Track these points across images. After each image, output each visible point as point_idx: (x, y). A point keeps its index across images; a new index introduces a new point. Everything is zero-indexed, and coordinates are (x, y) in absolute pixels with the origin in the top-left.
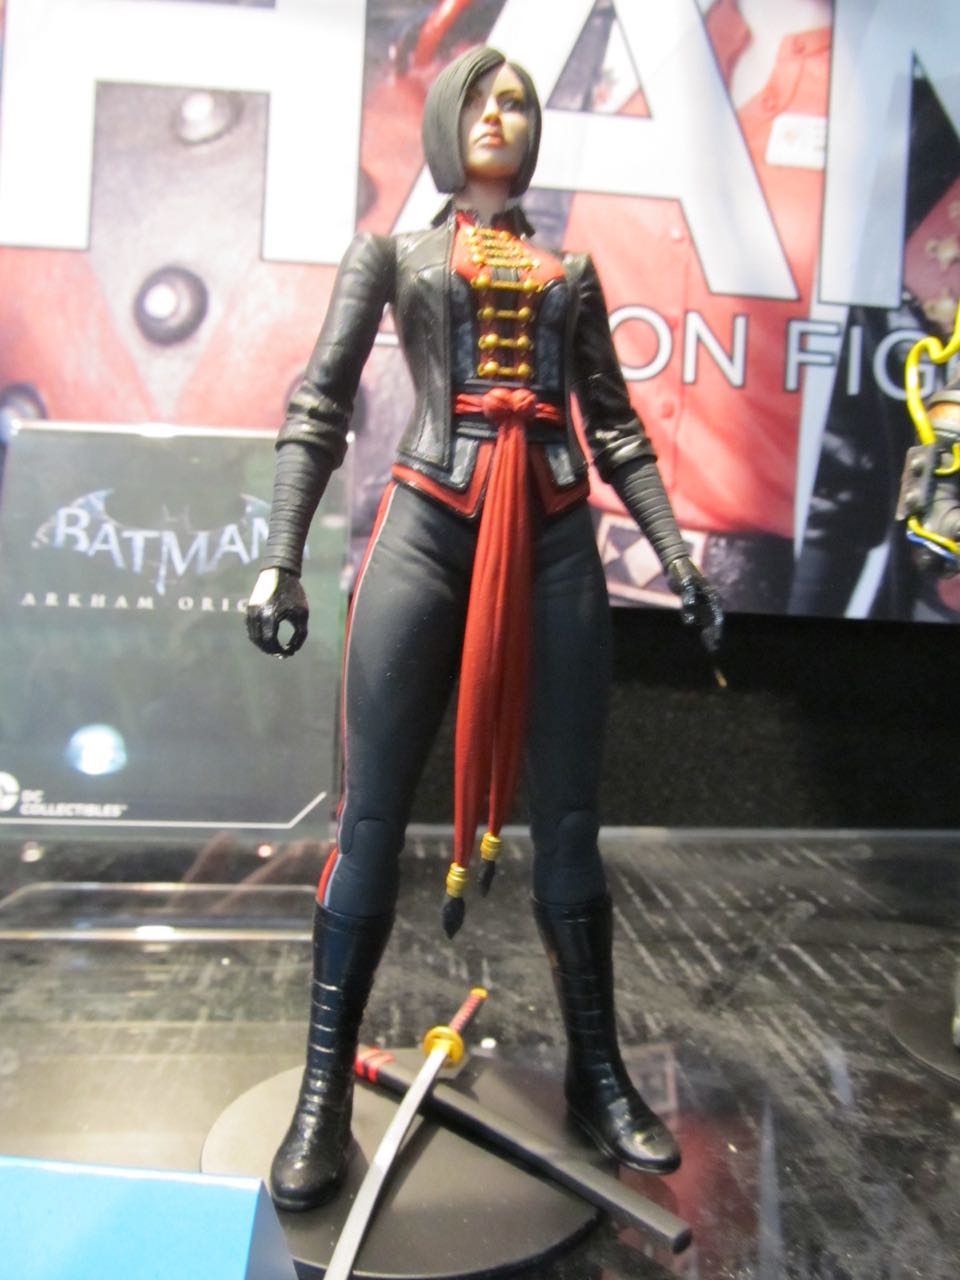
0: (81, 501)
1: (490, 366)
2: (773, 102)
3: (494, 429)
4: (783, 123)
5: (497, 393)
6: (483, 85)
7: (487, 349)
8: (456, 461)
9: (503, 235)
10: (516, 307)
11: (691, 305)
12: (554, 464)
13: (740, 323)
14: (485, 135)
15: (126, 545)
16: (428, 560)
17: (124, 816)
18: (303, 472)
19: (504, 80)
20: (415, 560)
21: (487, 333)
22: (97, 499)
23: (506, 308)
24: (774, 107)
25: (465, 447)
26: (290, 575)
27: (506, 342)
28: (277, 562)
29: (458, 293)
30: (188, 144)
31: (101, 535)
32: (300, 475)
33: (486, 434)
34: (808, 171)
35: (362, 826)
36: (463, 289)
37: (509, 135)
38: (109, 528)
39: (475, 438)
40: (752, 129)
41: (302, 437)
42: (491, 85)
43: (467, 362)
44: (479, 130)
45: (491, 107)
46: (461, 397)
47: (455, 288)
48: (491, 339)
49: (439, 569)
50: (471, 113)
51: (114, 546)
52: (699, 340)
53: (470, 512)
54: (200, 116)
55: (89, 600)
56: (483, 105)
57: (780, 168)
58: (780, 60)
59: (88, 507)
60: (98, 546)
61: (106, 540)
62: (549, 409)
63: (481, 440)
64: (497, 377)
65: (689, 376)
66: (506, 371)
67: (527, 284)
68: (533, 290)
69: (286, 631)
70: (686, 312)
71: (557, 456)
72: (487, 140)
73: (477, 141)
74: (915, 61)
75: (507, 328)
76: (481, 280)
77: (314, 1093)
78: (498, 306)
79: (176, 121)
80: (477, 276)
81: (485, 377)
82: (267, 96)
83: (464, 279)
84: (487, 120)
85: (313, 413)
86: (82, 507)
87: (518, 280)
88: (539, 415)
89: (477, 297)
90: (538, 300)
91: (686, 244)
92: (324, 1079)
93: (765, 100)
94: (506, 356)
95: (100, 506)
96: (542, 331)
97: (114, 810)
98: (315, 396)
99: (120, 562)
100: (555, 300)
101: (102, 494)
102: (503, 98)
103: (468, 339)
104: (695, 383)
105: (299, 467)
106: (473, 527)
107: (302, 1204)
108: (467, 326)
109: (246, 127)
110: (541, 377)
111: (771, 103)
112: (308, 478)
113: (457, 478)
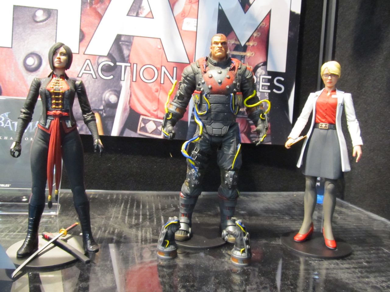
0: (2, 115)
1: (54, 106)
2: (184, 15)
3: (54, 118)
4: (186, 20)
5: (54, 112)
6: (57, 51)
7: (53, 103)
8: (47, 123)
9: (61, 79)
10: (59, 95)
11: (163, 65)
12: (67, 123)
13: (175, 69)
14: (57, 61)
15: (13, 125)
16: (43, 141)
17: (10, 187)
18: (22, 124)
19: (62, 50)
20: (40, 141)
21: (53, 100)
22: (6, 114)
23: (57, 96)
24: (184, 16)
25: (49, 121)
26: (19, 143)
27: (57, 102)
28: (16, 141)
29: (47, 93)
30: (37, 22)
31: (7, 123)
32: (21, 125)
33: (53, 118)
34: (192, 32)
35: (34, 188)
36: (48, 93)
37: (62, 61)
38: (9, 121)
39: (51, 119)
40: (178, 22)
41: (22, 117)
42: (59, 51)
43: (50, 105)
44: (56, 60)
45: (58, 56)
46: (49, 112)
47: (46, 92)
48: (54, 101)
49: (44, 142)
50: (54, 57)
51: (10, 125)
52: (165, 73)
53: (49, 133)
54: (40, 15)
55: (4, 138)
56: (57, 55)
57: (185, 31)
58: (186, 4)
59: (4, 116)
60: (6, 125)
61: (8, 124)
62: (66, 113)
63: (52, 120)
64: (55, 108)
65: (162, 82)
66: (57, 107)
67: (61, 91)
68: (62, 92)
69: (17, 153)
70: (162, 66)
71: (68, 122)
72: (58, 62)
73: (56, 62)
74: (219, 4)
75: (57, 99)
76: (52, 91)
77: (28, 238)
78: (55, 95)
79: (34, 16)
80: (51, 90)
81: (53, 108)
82: (57, 10)
83: (49, 91)
84: (57, 58)
85: (24, 113)
86: (2, 116)
87: (59, 90)
88: (63, 115)
89: (51, 94)
90: (63, 94)
91: (162, 49)
92: (30, 235)
93: (182, 14)
94: (57, 104)
95: (7, 116)
96: (65, 99)
97: (8, 185)
98: (25, 110)
99: (11, 129)
100: (66, 94)
101: (8, 113)
102: (62, 54)
103: (50, 101)
104: (163, 84)
105: (21, 123)
106: (50, 135)
107: (21, 256)
108: (50, 99)
109: (52, 18)
110: (65, 108)
111: (183, 15)
112: (22, 125)
113: (47, 127)
